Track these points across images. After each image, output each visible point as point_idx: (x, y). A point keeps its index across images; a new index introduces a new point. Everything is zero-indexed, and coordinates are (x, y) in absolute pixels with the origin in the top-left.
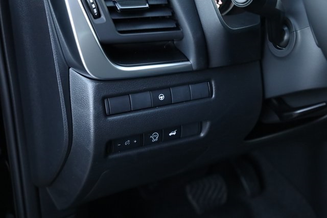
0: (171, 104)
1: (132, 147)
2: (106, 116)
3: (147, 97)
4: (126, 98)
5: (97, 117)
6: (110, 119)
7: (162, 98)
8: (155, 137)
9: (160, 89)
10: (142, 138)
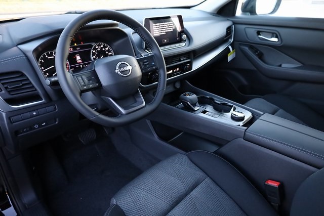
0: (39, 115)
1: (27, 131)
2: (12, 123)
3: (28, 114)
4: (20, 116)
5: (8, 124)
6: (14, 124)
7: (35, 114)
8: (36, 126)
9: (34, 111)
10: (31, 128)
